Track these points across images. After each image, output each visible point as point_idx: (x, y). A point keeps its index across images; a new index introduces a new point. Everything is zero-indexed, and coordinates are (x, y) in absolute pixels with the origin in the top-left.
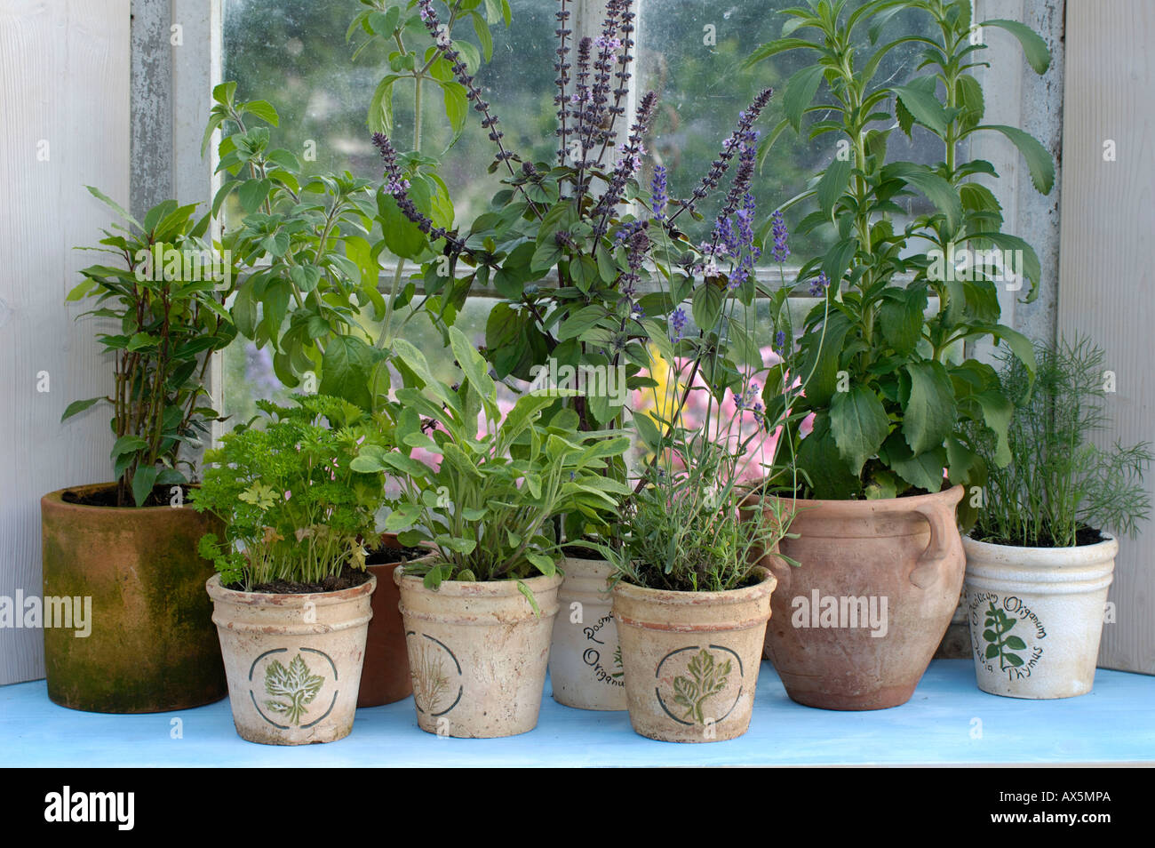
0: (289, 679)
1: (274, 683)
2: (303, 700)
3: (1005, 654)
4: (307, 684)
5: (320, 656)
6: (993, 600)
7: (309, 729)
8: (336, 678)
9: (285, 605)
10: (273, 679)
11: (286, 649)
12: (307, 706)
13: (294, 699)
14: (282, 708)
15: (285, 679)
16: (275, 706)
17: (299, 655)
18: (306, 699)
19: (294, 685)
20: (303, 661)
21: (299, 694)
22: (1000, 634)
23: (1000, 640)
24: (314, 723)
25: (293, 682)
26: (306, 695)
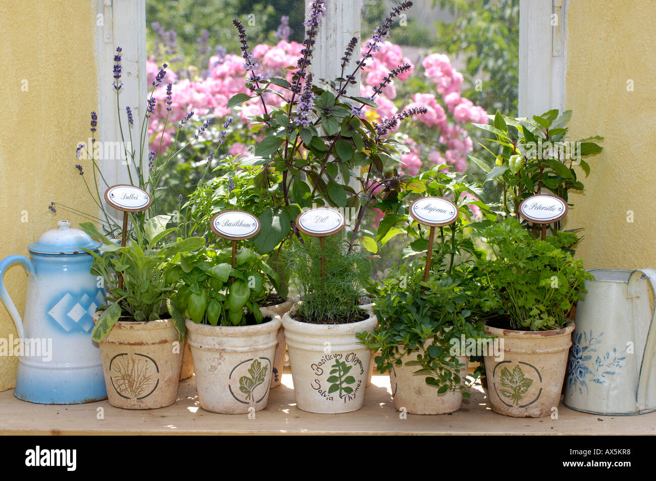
0: (512, 378)
1: (504, 379)
2: (520, 391)
3: (343, 388)
4: (522, 382)
5: (530, 367)
6: (338, 357)
7: (524, 408)
8: (541, 381)
9: (510, 336)
10: (504, 378)
11: (511, 362)
12: (522, 395)
13: (515, 390)
14: (508, 394)
15: (510, 378)
16: (505, 393)
17: (518, 366)
18: (522, 391)
19: (515, 382)
20: (520, 369)
21: (518, 388)
22: (341, 377)
23: (340, 380)
24: (527, 405)
25: (515, 380)
26: (522, 389)
